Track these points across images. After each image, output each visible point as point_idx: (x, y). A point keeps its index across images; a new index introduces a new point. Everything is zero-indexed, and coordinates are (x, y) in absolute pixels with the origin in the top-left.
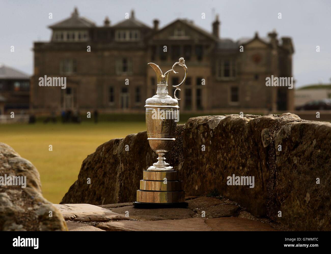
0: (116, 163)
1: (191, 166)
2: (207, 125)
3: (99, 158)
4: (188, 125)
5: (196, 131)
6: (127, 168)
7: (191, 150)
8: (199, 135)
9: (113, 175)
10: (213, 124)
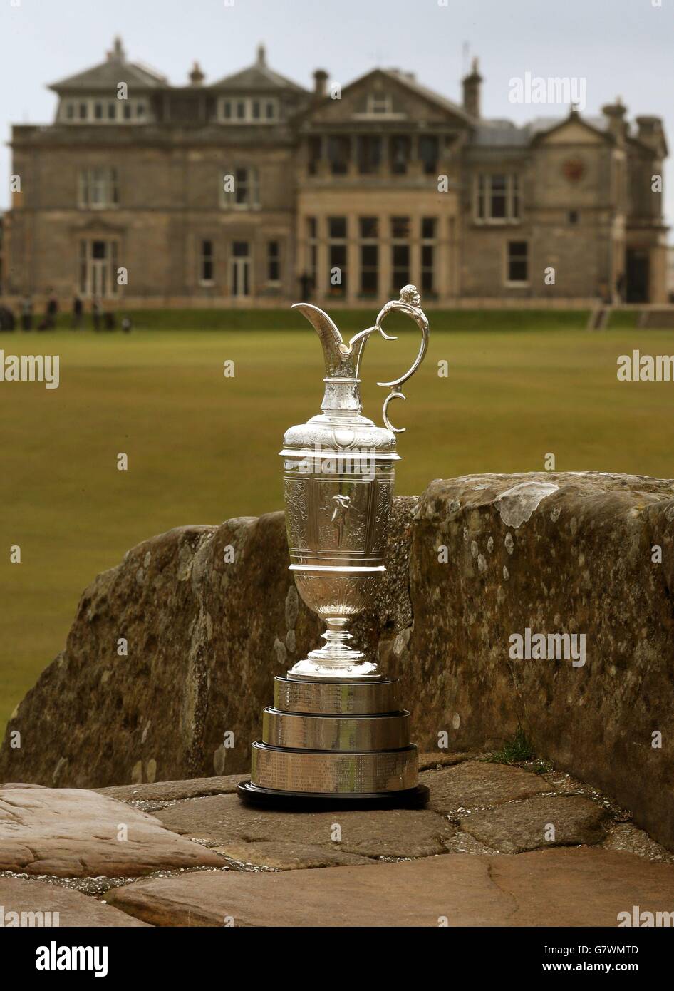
0: (187, 608)
1: (437, 647)
2: (494, 512)
3: (135, 588)
4: (429, 507)
5: (455, 529)
6: (224, 630)
7: (438, 590)
8: (466, 543)
9: (177, 647)
10: (515, 509)
